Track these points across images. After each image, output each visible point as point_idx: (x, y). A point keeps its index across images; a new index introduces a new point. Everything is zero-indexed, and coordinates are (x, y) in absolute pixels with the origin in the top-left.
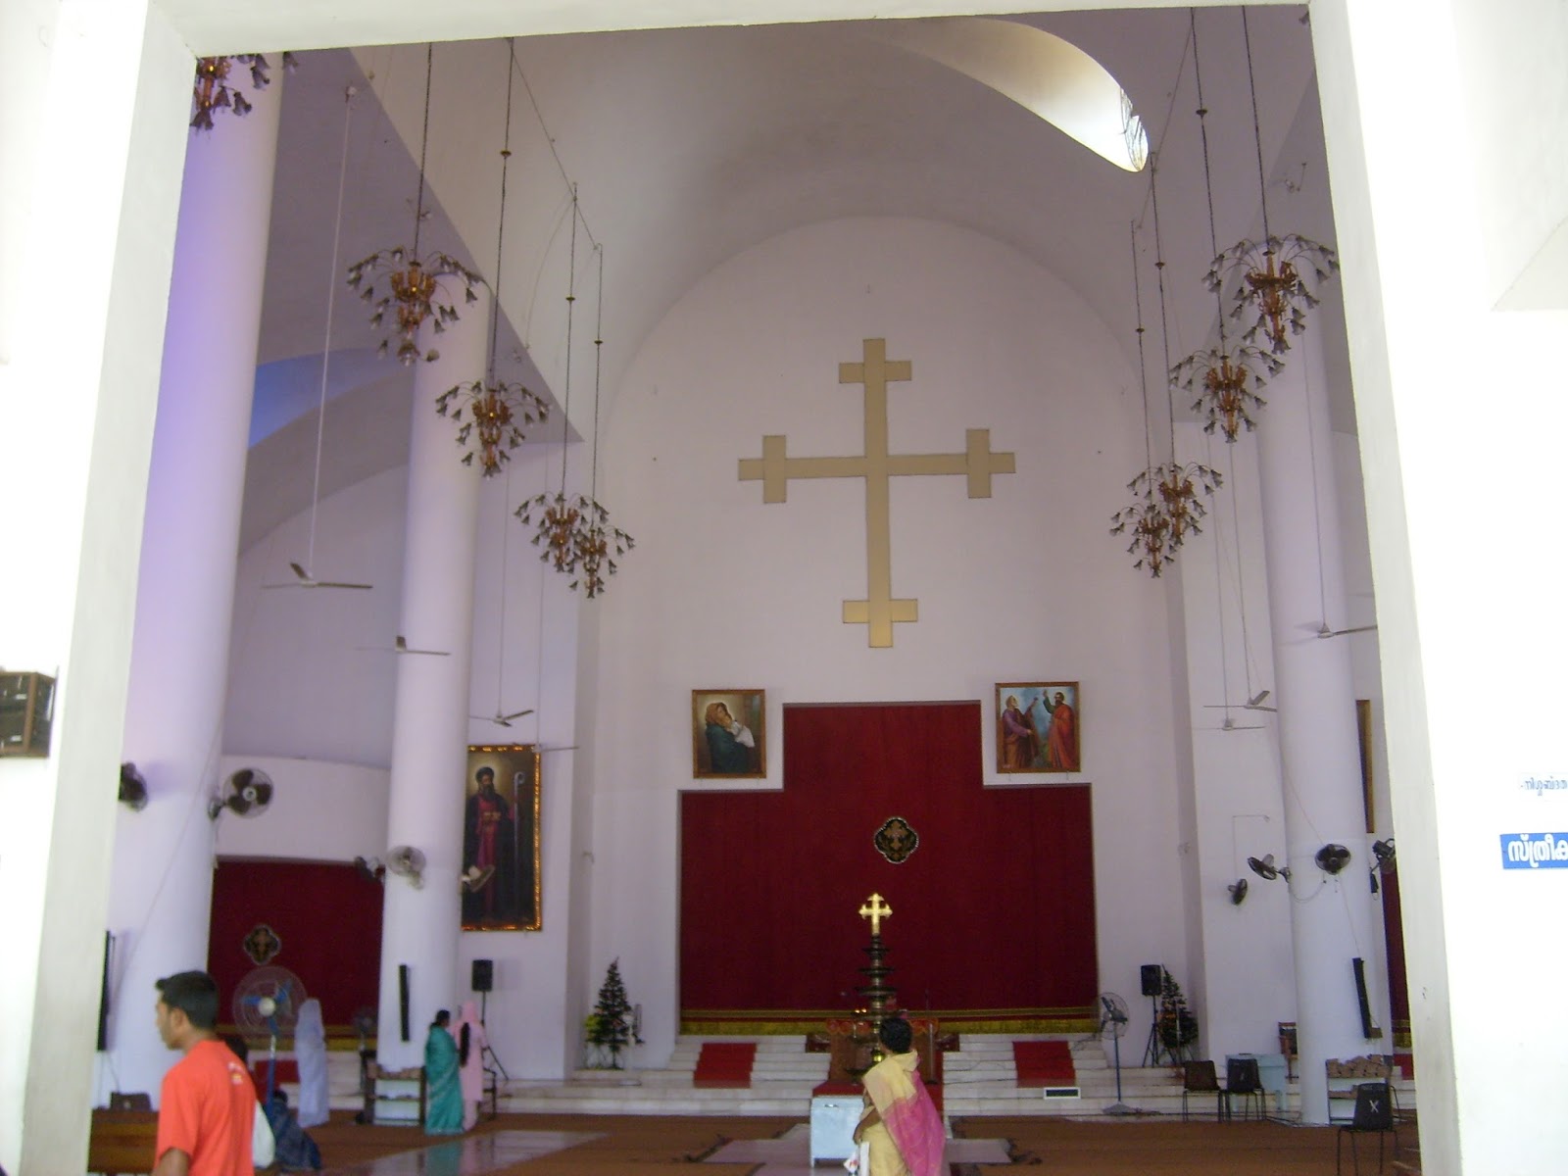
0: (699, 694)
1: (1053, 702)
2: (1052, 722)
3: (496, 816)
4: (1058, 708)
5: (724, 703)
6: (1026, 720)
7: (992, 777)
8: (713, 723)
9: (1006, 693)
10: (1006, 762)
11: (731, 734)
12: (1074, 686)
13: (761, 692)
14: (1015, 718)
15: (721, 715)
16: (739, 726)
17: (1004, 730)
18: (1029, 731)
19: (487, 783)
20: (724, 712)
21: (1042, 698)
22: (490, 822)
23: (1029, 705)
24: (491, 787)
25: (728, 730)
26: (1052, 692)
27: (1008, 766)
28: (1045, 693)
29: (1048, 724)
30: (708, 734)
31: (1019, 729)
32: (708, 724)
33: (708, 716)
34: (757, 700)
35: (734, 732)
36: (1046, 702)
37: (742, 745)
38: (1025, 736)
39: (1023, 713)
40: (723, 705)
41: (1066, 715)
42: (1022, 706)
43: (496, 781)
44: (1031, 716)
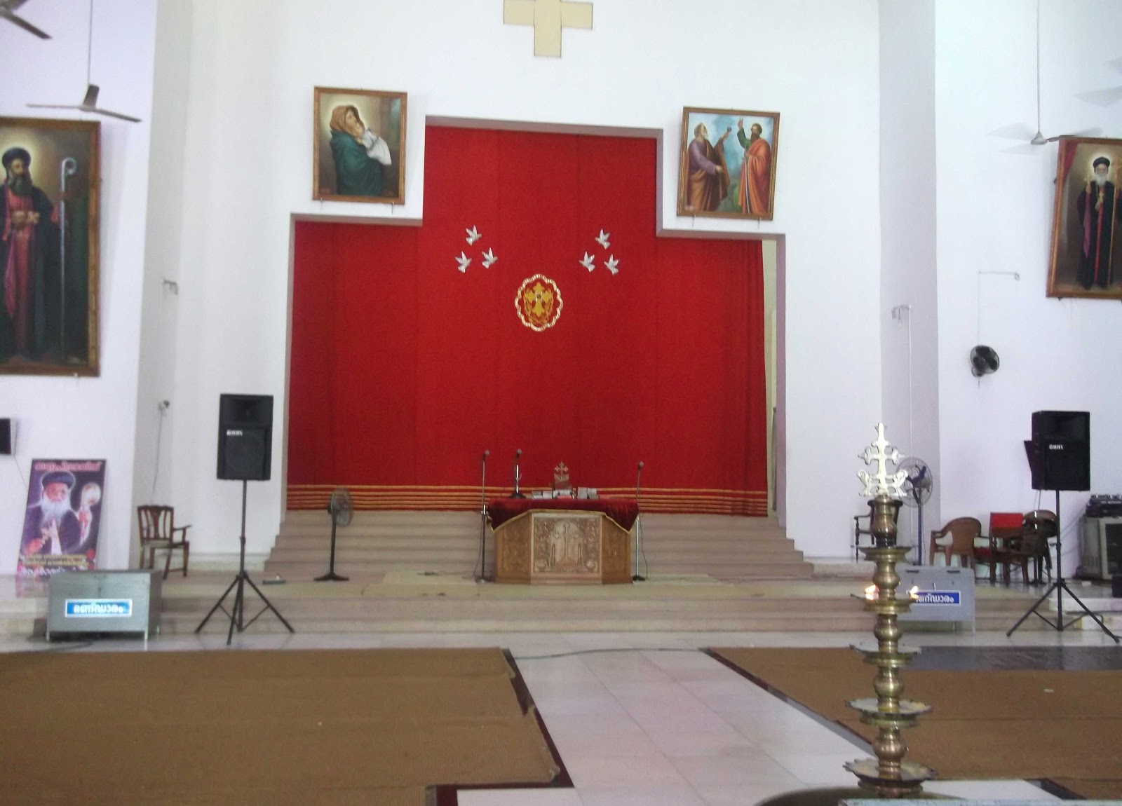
0: (322, 93)
1: (748, 135)
2: (746, 158)
3: (33, 217)
4: (752, 141)
5: (356, 106)
6: (715, 154)
7: (671, 219)
8: (340, 131)
9: (695, 120)
10: (689, 203)
11: (363, 147)
12: (775, 117)
13: (402, 96)
14: (703, 152)
15: (351, 120)
16: (374, 137)
17: (690, 165)
18: (718, 168)
19: (19, 171)
20: (354, 119)
21: (736, 129)
22: (22, 226)
23: (722, 136)
24: (25, 176)
25: (359, 141)
26: (748, 123)
27: (691, 208)
28: (740, 123)
29: (740, 161)
30: (333, 145)
31: (707, 164)
32: (334, 133)
33: (334, 123)
34: (397, 104)
35: (367, 144)
36: (741, 134)
37: (375, 162)
38: (714, 172)
39: (713, 144)
40: (354, 110)
41: (762, 152)
42: (712, 137)
43: (33, 169)
44: (723, 150)
